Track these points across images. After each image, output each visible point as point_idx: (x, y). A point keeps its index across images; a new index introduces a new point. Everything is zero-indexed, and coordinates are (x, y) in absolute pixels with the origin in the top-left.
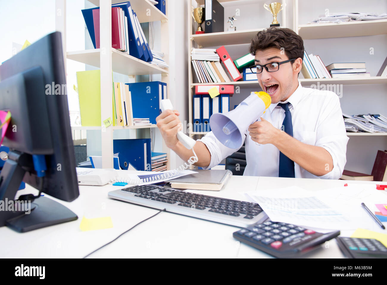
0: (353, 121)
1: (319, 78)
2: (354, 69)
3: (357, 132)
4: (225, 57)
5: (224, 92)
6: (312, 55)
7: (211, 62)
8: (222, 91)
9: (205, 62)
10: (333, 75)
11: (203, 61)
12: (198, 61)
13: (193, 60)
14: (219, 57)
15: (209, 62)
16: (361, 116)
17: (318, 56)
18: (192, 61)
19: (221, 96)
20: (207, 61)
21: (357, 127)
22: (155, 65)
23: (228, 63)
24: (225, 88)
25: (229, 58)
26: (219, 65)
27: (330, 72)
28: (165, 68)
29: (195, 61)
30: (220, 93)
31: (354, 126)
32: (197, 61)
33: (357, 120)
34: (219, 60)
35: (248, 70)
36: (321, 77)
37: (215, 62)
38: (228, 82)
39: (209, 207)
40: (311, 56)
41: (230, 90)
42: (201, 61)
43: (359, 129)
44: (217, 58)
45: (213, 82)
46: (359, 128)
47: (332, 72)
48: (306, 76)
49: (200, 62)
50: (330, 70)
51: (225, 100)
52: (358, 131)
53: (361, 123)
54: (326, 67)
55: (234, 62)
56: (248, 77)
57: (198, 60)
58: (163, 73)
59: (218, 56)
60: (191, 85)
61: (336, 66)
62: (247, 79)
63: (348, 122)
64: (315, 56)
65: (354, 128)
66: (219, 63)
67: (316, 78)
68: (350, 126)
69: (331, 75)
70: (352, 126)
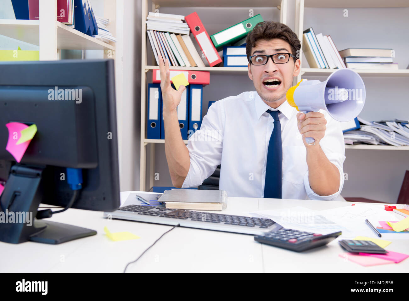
0: (372, 129)
1: (329, 68)
2: (377, 57)
3: (378, 145)
4: (197, 29)
5: (195, 81)
6: (321, 35)
7: (177, 34)
8: (192, 80)
9: (167, 34)
10: (348, 64)
11: (165, 32)
12: (158, 33)
13: (149, 30)
14: (189, 29)
15: (174, 34)
16: (383, 123)
17: (329, 37)
18: (148, 32)
19: (191, 87)
20: (171, 33)
21: (378, 137)
22: (99, 39)
23: (202, 37)
24: (197, 76)
25: (203, 31)
26: (188, 40)
27: (344, 59)
28: (110, 42)
29: (152, 32)
30: (189, 83)
31: (374, 137)
32: (155, 32)
33: (378, 128)
34: (188, 33)
35: (231, 51)
36: (332, 66)
37: (182, 35)
38: (201, 67)
39: (223, 221)
40: (319, 36)
41: (205, 78)
42: (162, 32)
43: (380, 141)
44: (185, 29)
45: (179, 65)
46: (380, 139)
47: (348, 60)
48: (312, 65)
49: (160, 33)
50: (345, 56)
51: (196, 93)
52: (379, 143)
53: (383, 132)
54: (340, 52)
55: (211, 37)
56: (231, 61)
57: (157, 31)
58: (106, 50)
59: (187, 26)
60: (145, 68)
61: (353, 53)
62: (228, 64)
63: (366, 130)
64: (325, 37)
65: (374, 139)
66: (189, 38)
67: (325, 68)
68: (368, 136)
69: (345, 63)
70: (372, 137)
